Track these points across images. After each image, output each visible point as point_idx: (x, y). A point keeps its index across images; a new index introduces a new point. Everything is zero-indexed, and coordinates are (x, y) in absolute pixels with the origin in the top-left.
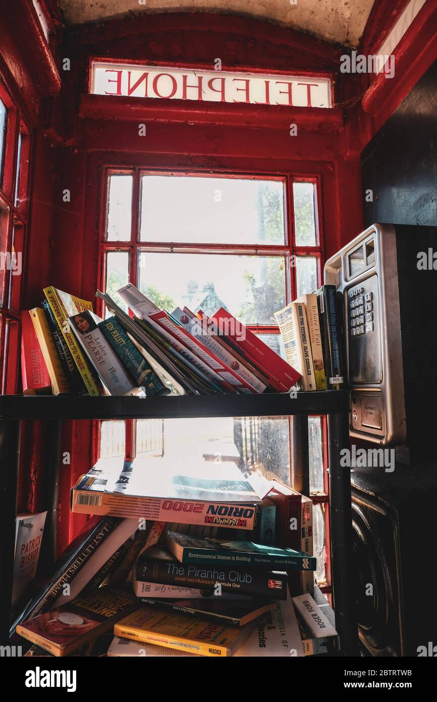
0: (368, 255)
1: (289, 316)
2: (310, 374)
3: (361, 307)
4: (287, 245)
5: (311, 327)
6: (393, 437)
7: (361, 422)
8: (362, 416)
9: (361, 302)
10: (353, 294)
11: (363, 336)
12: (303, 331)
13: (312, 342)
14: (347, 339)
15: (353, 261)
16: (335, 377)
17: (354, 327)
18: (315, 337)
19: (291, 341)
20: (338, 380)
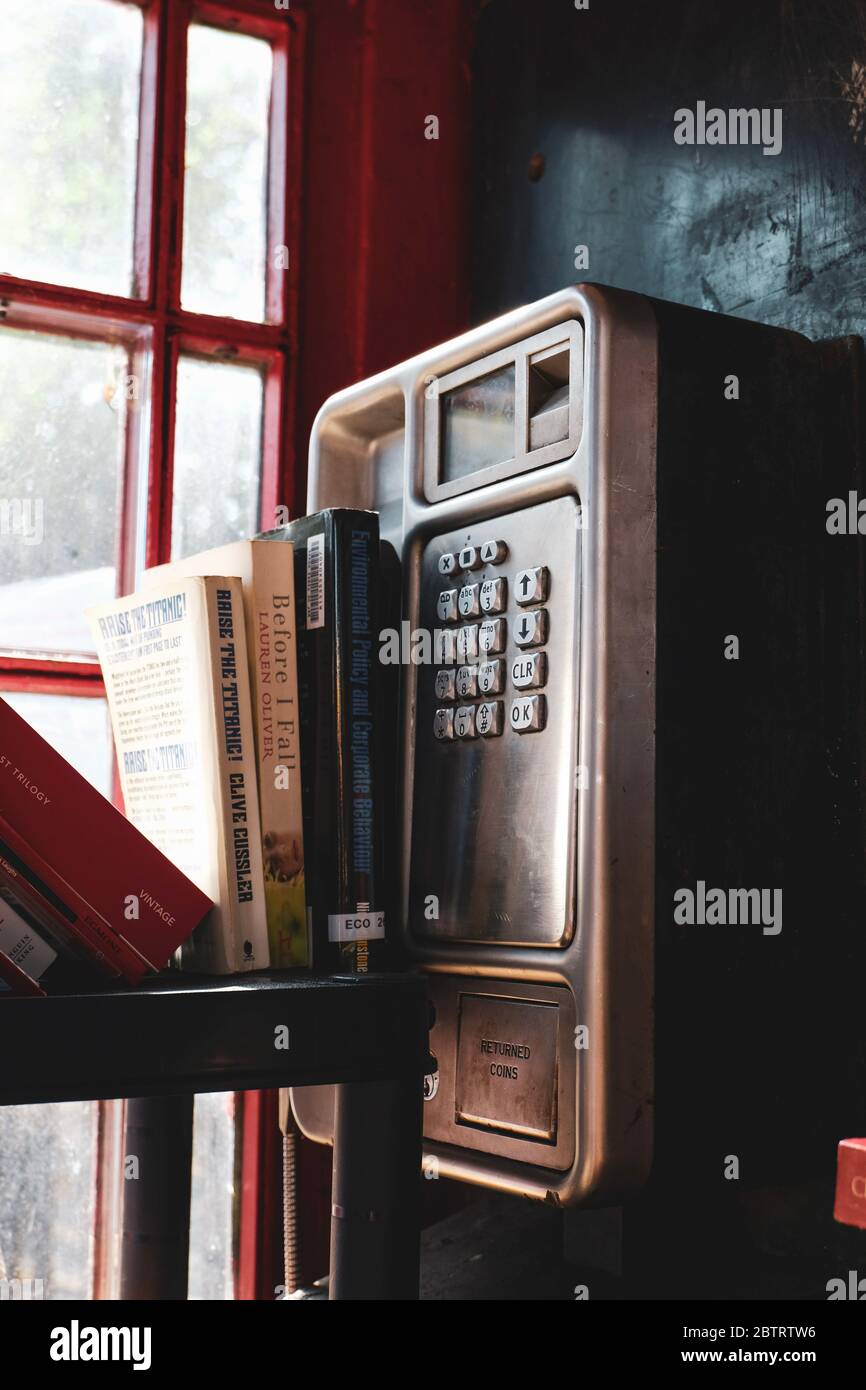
0: (535, 408)
1: (169, 630)
2: (246, 897)
3: (489, 622)
4: (144, 296)
5: (261, 687)
6: (604, 1174)
7: (459, 1107)
8: (461, 1080)
9: (491, 598)
10: (452, 564)
11: (490, 744)
12: (229, 704)
13: (262, 753)
14: (410, 750)
15: (460, 422)
16: (354, 911)
17: (448, 703)
18: (278, 732)
19: (166, 741)
20: (367, 924)
